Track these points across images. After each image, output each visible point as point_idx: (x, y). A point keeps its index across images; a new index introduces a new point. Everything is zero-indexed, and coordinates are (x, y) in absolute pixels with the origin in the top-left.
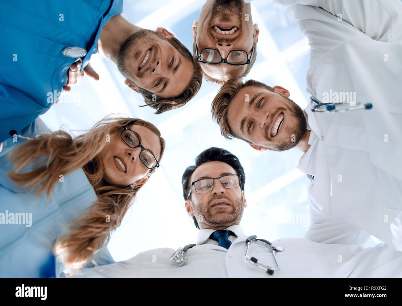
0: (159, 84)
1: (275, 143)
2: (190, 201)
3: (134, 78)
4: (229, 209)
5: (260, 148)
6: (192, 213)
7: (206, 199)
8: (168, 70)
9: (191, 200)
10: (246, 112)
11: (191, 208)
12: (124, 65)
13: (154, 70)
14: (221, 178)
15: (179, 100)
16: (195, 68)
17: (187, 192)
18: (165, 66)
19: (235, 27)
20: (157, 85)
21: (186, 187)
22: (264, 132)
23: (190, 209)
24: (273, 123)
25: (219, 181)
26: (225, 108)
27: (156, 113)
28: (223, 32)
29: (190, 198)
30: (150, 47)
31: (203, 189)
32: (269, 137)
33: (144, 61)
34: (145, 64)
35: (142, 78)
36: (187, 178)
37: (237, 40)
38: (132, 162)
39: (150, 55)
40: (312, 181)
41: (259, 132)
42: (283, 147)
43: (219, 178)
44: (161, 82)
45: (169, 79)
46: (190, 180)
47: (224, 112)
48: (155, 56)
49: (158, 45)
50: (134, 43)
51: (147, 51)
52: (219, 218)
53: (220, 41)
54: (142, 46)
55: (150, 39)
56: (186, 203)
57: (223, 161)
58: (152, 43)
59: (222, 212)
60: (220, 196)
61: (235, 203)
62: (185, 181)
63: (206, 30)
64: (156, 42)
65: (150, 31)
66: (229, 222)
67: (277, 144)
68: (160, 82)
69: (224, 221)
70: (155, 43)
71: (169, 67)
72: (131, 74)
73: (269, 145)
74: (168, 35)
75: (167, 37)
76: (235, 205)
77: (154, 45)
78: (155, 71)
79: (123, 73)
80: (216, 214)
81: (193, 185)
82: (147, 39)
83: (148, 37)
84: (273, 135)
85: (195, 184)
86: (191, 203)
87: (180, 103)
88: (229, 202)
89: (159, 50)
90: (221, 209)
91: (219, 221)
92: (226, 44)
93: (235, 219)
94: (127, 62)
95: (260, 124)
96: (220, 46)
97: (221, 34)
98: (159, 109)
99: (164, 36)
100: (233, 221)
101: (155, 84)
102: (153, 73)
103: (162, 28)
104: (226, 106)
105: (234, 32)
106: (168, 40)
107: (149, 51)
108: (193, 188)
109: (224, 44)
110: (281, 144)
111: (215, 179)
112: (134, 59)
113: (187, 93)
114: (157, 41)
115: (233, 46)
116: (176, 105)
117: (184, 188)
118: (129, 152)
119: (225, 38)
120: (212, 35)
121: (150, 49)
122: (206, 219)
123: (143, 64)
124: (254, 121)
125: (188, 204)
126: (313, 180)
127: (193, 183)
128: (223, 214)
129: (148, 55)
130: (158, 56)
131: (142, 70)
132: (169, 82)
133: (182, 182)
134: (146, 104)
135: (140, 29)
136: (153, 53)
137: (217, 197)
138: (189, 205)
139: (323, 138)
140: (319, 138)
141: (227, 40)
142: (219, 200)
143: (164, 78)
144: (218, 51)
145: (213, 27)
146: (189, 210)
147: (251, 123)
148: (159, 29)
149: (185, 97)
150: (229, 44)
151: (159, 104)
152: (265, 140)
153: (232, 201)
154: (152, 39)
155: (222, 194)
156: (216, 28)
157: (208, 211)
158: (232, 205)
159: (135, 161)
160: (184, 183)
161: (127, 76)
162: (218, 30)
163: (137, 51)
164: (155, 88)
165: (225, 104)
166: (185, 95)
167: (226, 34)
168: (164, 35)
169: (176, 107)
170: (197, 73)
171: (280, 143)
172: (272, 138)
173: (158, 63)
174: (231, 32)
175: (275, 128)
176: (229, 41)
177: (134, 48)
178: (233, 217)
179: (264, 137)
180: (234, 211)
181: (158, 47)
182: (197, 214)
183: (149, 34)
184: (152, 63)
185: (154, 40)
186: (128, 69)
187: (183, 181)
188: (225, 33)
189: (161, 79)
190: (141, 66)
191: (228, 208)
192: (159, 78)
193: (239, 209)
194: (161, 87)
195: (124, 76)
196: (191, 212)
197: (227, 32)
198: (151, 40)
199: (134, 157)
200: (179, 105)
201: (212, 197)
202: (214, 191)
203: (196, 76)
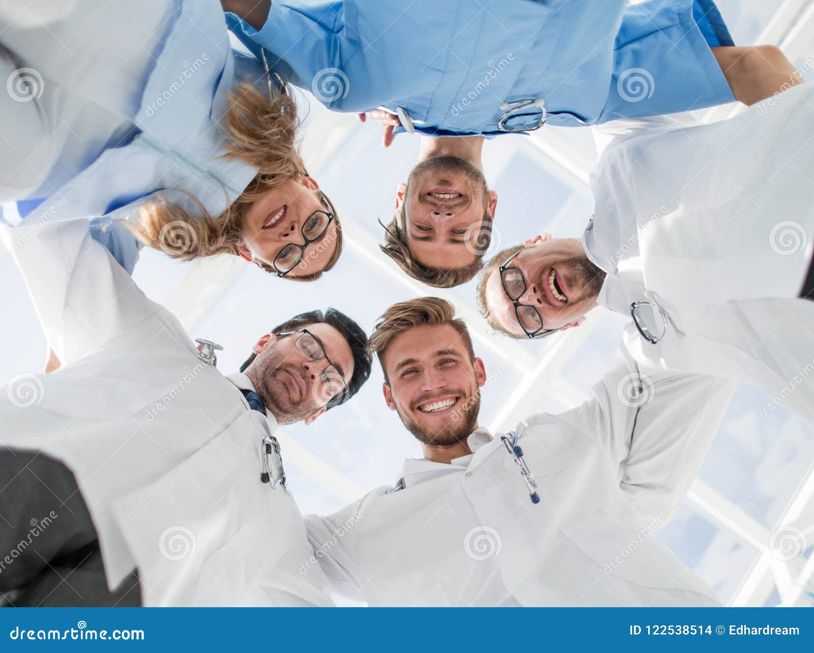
0: (423, 230)
1: (413, 418)
2: (276, 339)
3: (414, 192)
4: (296, 396)
5: (390, 401)
6: (259, 350)
7: (293, 359)
8: (448, 232)
9: (278, 340)
10: (425, 357)
11: (267, 345)
12: (422, 172)
13: (437, 214)
14: (331, 366)
15: (417, 266)
16: (470, 266)
17: (286, 328)
18: (450, 226)
19: (566, 297)
20: (420, 227)
21: (292, 325)
22: (417, 395)
23: (265, 345)
24: (438, 399)
25: (326, 366)
26: (408, 324)
27: (381, 247)
28: (552, 287)
29: (280, 337)
30: (463, 193)
31: (305, 349)
32: (416, 406)
33: (442, 196)
34: (439, 197)
35: (420, 204)
36: (306, 319)
37: (551, 307)
38: (280, 234)
39: (454, 198)
40: (397, 489)
41: (413, 390)
42: (416, 430)
43: (331, 364)
44: (427, 232)
45: (436, 239)
46: (307, 325)
47: (402, 328)
48: (456, 205)
49: (471, 201)
50: (457, 172)
51: (455, 192)
52: (276, 388)
53: (540, 287)
54: (460, 182)
55: (474, 188)
56: (268, 336)
57: (355, 358)
58: (469, 193)
59: (287, 388)
60: (305, 376)
61: (307, 401)
62: (301, 320)
63: (545, 263)
64: (473, 198)
65: (485, 183)
66: (278, 406)
67: (414, 420)
68: (426, 230)
69: (276, 397)
70: (472, 196)
71: (452, 231)
72: (417, 186)
73: (405, 412)
74: (491, 210)
75: (489, 209)
76: (304, 403)
77: (469, 196)
78: (438, 216)
79: (412, 176)
80: (281, 382)
81: (303, 333)
82: (472, 185)
83: (475, 184)
84: (423, 408)
85: (307, 334)
86: (274, 342)
87: (413, 271)
88: (304, 392)
89: (466, 206)
90: (291, 384)
91: (272, 389)
92: (540, 298)
93: (286, 412)
94: (429, 173)
95: (423, 385)
96: (532, 290)
97: (549, 285)
98: (390, 249)
99: (487, 206)
100: (281, 409)
101: (420, 225)
102: (432, 214)
103: (496, 196)
104: (412, 324)
105: (560, 299)
106: (486, 212)
107: (457, 195)
108: (298, 334)
109: (539, 295)
110: (419, 425)
111: (327, 358)
112: (437, 180)
113: (432, 274)
114: (475, 198)
115: (542, 308)
116: (408, 267)
117: (290, 323)
118: (296, 226)
119: (546, 292)
120: (542, 273)
121: (460, 195)
122: (264, 372)
123: (437, 195)
124: (420, 373)
125: (269, 339)
126: (399, 489)
127: (305, 331)
128: (285, 390)
129: (452, 196)
130: (458, 210)
131: (429, 198)
132: (433, 242)
133: (297, 317)
134: (386, 227)
135: (480, 169)
136: (457, 202)
137: (303, 372)
138: (269, 341)
139: (469, 475)
140: (467, 470)
141: (545, 296)
142: (300, 377)
143: (434, 232)
144: (525, 290)
145: (553, 269)
146: (262, 344)
147: (416, 370)
148: (494, 193)
149: (425, 273)
150: (541, 300)
151: (397, 244)
152: (408, 404)
153: (307, 397)
154: (474, 192)
155: (310, 376)
156: (553, 274)
157: (278, 370)
158: (303, 399)
159: (284, 238)
160: (296, 319)
161: (410, 183)
162: (552, 278)
163: (449, 179)
164: (415, 227)
165: (413, 321)
166: (427, 271)
167: (551, 291)
168: (489, 203)
169: (406, 268)
170: (464, 272)
171: (419, 423)
172: (416, 410)
173: (449, 214)
174: (558, 296)
175: (433, 405)
176: (544, 299)
177: (451, 174)
178: (288, 406)
179: (410, 400)
180: (295, 404)
181: (469, 203)
182: (264, 357)
183: (479, 184)
184: (446, 206)
185: (474, 194)
186: (420, 179)
187: (299, 317)
188: (553, 290)
189: (431, 229)
190: (434, 195)
191: (296, 393)
192: (431, 226)
193: (302, 411)
194: (421, 234)
195: (409, 179)
196: (261, 349)
197: (555, 292)
198: (472, 190)
199: (289, 236)
200: (410, 271)
201: (299, 366)
202: (310, 365)
203: (460, 273)
